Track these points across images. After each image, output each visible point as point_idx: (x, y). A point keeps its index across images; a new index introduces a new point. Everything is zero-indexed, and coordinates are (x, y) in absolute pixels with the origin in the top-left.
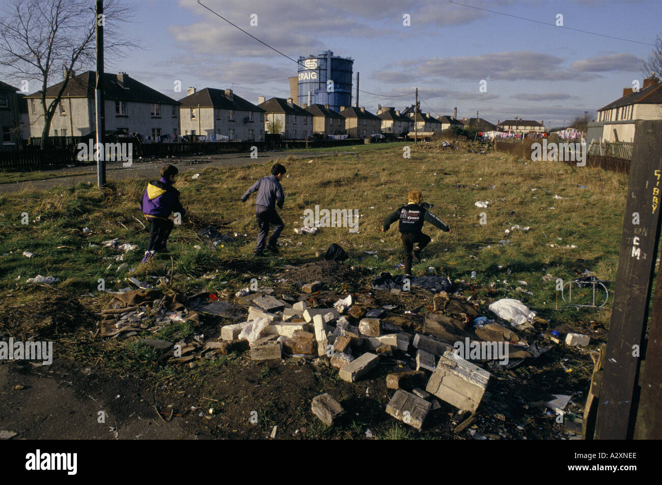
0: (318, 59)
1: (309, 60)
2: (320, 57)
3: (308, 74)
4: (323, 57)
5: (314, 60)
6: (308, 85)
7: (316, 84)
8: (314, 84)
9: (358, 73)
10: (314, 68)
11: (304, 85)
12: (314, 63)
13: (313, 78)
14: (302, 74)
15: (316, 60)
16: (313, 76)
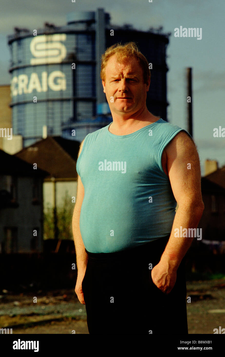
0: (68, 33)
1: (43, 38)
2: (73, 27)
3: (40, 78)
4: (81, 27)
5: (57, 37)
6: (42, 108)
7: (66, 105)
8: (57, 105)
9: (190, 70)
10: (58, 60)
11: (29, 109)
12: (58, 45)
13: (56, 88)
14: (23, 77)
15: (63, 37)
16: (55, 81)
